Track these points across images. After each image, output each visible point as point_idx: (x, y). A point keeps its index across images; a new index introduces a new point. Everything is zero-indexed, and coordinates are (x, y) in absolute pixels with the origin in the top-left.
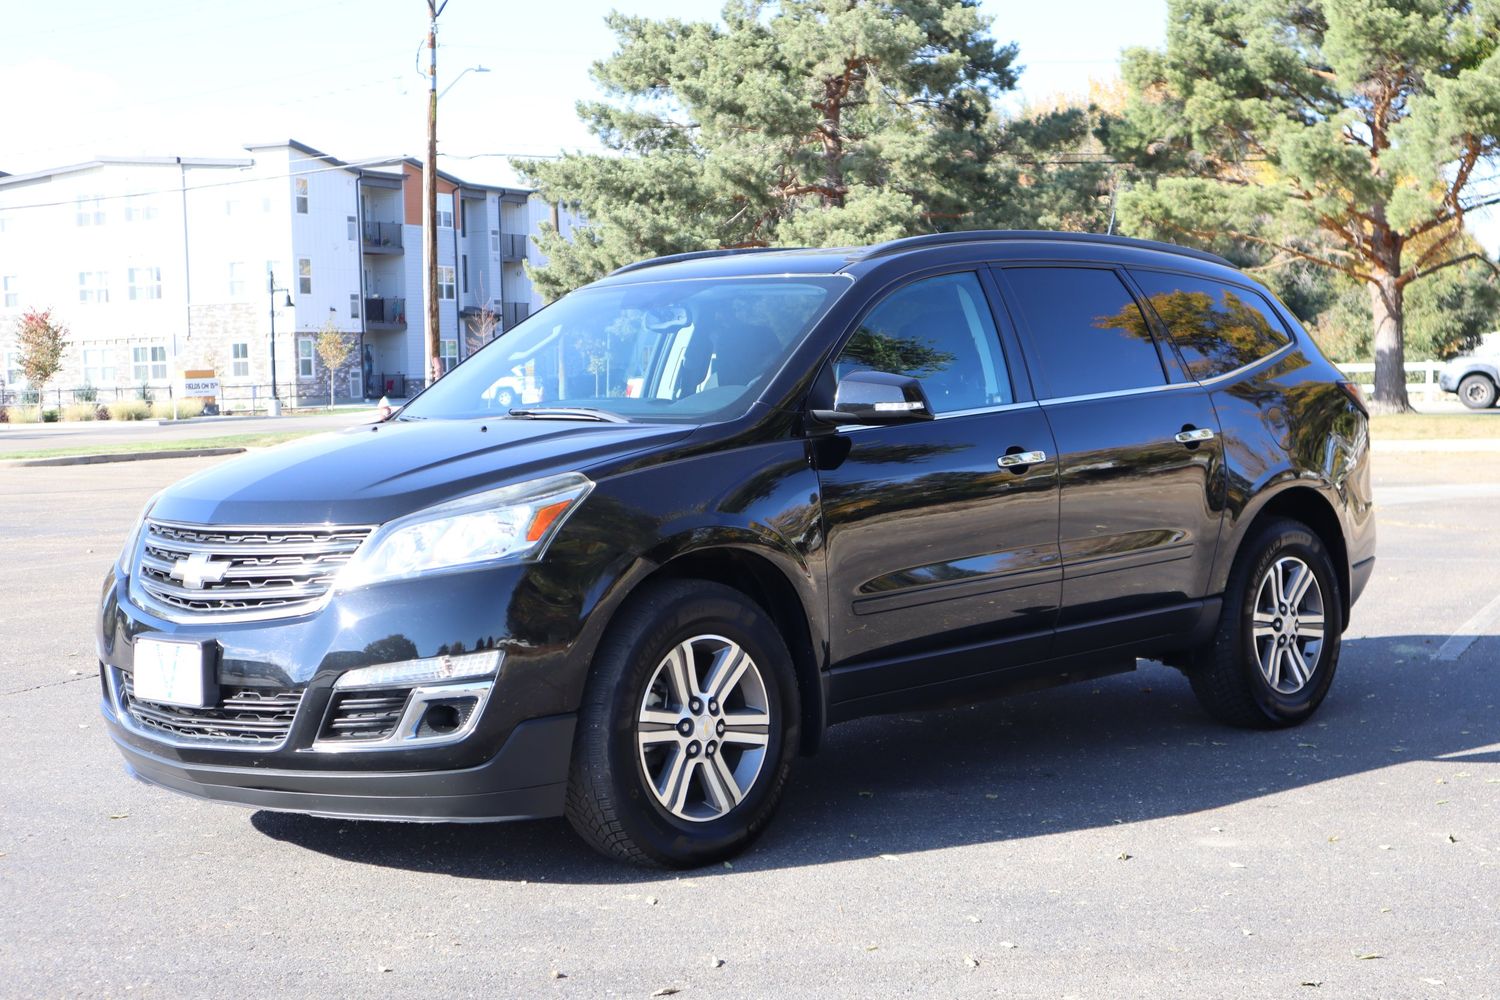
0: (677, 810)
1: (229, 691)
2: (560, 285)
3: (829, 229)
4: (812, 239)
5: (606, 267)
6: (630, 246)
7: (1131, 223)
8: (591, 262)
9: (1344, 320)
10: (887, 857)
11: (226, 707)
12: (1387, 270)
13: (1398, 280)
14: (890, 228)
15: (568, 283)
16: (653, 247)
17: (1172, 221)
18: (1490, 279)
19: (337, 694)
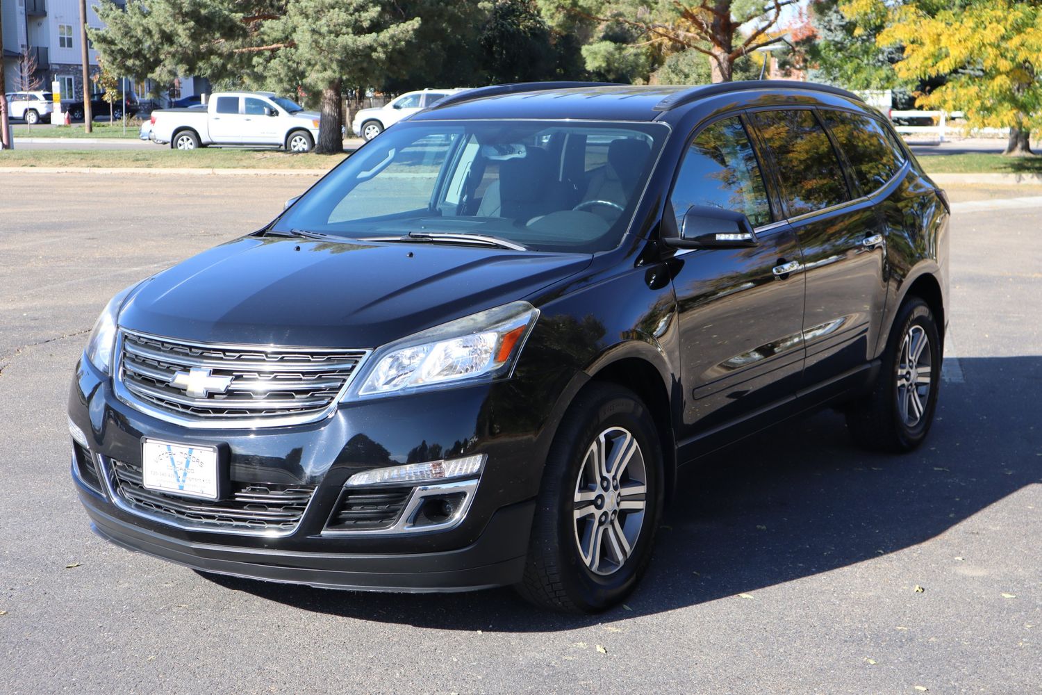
0: (594, 569)
1: (238, 486)
2: (115, 44)
3: (327, 8)
4: (314, 15)
5: (154, 32)
6: (173, 16)
7: (549, 10)
8: (142, 28)
9: (668, 78)
10: (744, 595)
11: (237, 499)
12: (723, 48)
13: (731, 55)
14: (372, 9)
15: (122, 44)
16: (192, 18)
17: (578, 9)
18: (790, 56)
19: (345, 491)
